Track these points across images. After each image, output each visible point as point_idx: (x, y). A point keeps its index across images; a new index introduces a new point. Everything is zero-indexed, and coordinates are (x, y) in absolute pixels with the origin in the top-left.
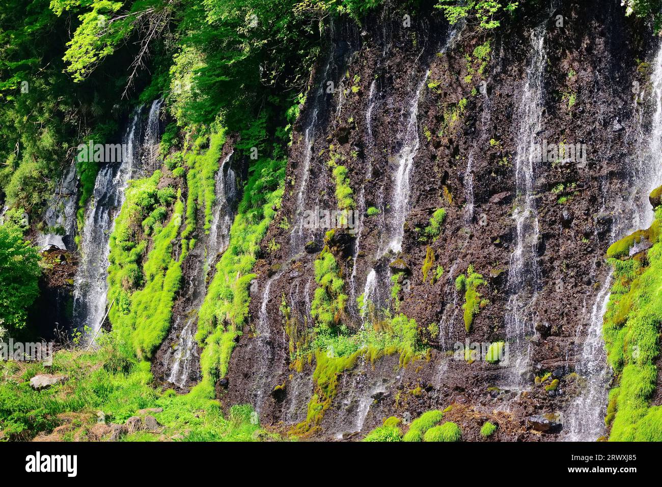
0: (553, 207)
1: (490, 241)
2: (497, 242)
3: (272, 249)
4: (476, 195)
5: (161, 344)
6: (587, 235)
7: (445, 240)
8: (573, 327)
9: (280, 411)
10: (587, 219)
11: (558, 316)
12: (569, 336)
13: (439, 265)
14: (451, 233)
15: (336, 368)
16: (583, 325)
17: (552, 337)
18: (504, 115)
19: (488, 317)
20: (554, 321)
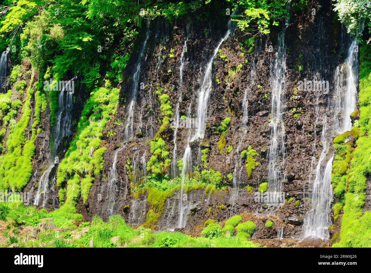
0: (291, 119)
1: (259, 134)
2: (264, 134)
3: (110, 135)
4: (249, 112)
5: (26, 185)
6: (310, 133)
7: (232, 133)
8: (306, 175)
9: (128, 218)
10: (310, 125)
11: (298, 171)
12: (305, 180)
13: (229, 146)
14: (234, 130)
15: (163, 196)
16: (312, 175)
17: (295, 181)
18: (265, 74)
19: (260, 171)
20: (296, 173)
